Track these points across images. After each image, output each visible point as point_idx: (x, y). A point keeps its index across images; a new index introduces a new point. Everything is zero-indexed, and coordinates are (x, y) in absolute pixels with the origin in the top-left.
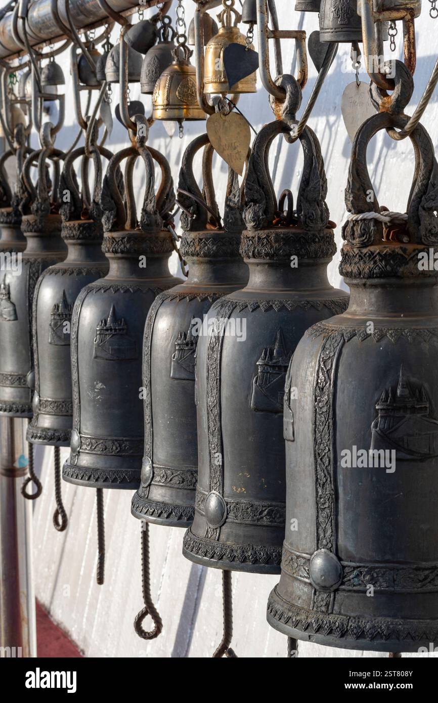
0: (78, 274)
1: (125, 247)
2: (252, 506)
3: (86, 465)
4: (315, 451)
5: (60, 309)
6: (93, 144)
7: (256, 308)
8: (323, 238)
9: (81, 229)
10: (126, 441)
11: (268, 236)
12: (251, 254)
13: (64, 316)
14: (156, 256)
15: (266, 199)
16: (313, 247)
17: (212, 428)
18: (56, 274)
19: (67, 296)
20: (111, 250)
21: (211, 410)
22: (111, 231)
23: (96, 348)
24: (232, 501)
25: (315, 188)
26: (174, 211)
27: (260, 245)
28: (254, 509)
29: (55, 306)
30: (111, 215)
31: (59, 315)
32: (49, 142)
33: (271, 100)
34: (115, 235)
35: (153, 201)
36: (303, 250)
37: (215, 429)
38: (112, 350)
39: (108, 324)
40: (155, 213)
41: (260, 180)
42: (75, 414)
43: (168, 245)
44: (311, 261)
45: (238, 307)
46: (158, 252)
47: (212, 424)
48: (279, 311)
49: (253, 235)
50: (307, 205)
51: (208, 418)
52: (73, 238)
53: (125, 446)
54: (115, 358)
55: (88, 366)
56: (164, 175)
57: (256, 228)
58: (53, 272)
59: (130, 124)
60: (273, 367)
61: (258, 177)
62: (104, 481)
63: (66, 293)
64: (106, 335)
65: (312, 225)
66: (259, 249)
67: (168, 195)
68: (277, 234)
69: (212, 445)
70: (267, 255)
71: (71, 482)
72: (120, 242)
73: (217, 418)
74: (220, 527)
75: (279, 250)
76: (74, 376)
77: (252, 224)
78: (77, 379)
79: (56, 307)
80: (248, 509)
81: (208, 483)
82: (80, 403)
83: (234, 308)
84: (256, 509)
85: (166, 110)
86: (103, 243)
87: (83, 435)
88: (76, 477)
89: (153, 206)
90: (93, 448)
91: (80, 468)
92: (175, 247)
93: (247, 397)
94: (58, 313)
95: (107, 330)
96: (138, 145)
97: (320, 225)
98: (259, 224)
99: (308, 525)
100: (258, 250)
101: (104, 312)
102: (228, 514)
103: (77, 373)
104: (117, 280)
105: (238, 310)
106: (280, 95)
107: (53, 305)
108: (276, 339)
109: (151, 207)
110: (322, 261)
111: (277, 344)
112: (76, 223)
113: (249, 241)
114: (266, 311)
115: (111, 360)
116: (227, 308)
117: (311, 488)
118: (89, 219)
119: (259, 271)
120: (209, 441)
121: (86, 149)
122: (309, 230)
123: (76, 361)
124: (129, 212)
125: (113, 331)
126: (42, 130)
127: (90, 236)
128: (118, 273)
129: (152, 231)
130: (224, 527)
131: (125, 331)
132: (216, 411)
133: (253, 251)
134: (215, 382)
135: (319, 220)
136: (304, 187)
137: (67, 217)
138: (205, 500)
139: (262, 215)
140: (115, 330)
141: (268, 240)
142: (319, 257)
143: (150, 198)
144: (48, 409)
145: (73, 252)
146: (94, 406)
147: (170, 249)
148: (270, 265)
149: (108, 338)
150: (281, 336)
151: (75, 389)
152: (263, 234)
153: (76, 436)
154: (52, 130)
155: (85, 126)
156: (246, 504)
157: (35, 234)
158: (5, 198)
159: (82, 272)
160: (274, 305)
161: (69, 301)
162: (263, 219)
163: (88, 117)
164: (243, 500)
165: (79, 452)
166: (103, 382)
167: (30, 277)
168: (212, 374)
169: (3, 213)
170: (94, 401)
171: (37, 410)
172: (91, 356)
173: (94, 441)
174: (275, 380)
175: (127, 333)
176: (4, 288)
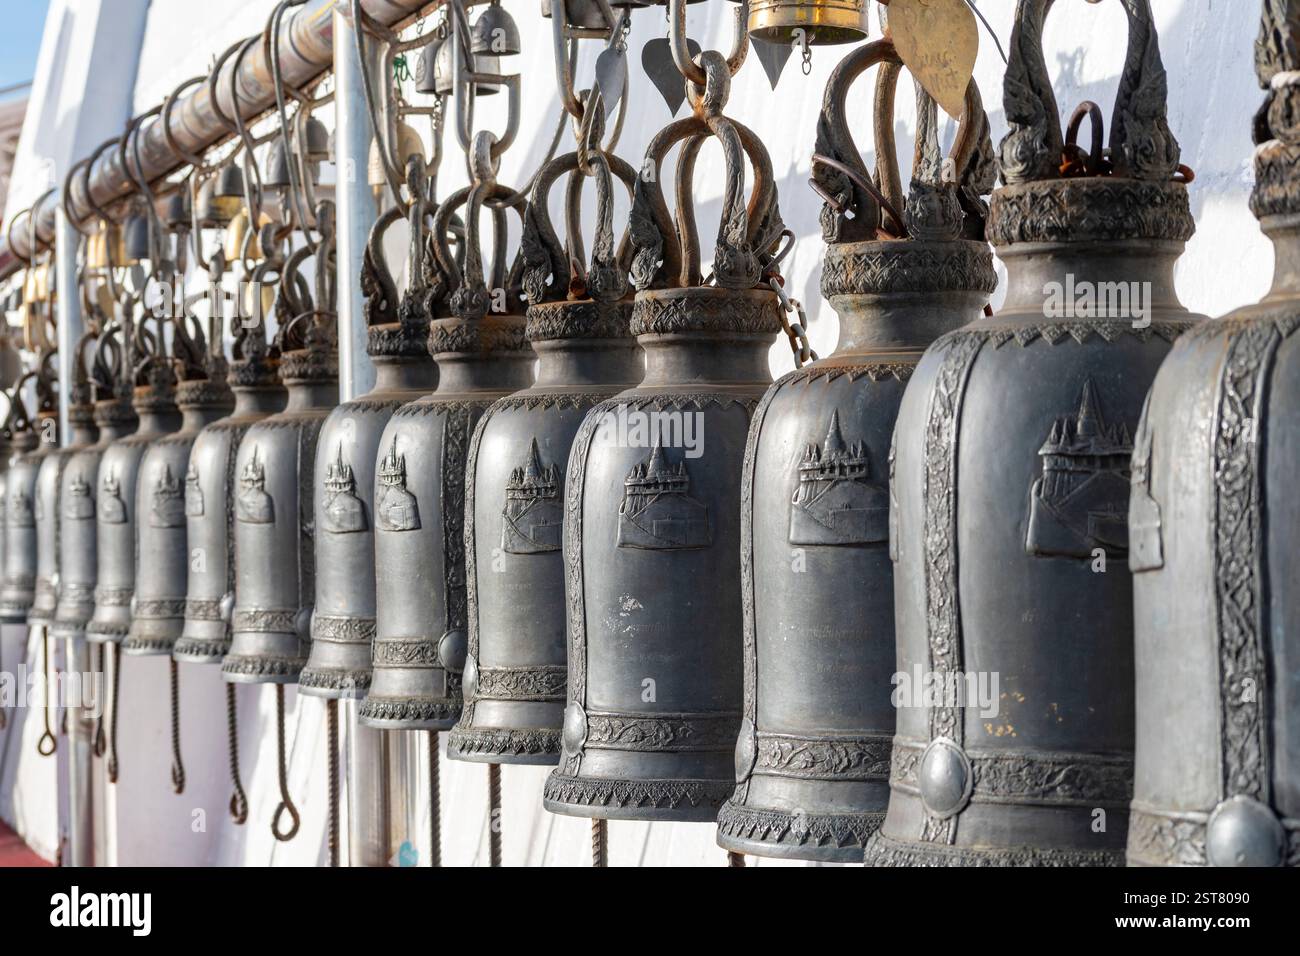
0: (563, 407)
1: (682, 317)
2: (1031, 763)
3: (600, 775)
4: (1217, 579)
5: (525, 478)
6: (593, 147)
7: (1034, 338)
8: (1170, 197)
9: (569, 316)
10: (687, 719)
11: (1053, 194)
12: (1015, 232)
13: (535, 492)
14: (747, 337)
15: (1047, 118)
16: (1151, 214)
17: (937, 601)
18: (516, 408)
19: (541, 451)
20: (652, 327)
21: (935, 563)
22: (651, 287)
23: (622, 525)
24: (985, 756)
25: (1154, 89)
26: (778, 253)
27: (1037, 211)
28: (1035, 770)
29: (515, 471)
30: (652, 255)
31: (524, 490)
32: (487, 169)
34: (661, 294)
35: (741, 223)
36: (1130, 219)
37: (944, 602)
38: (658, 526)
39: (649, 473)
40: (744, 249)
41: (1034, 76)
42: (575, 670)
43: (770, 317)
44: (1146, 245)
45: (993, 340)
46: (751, 331)
47: (936, 592)
48: (1085, 341)
49: (1021, 192)
50: (1138, 124)
51: (928, 579)
52: (550, 335)
53: (685, 731)
54: (665, 544)
55: (604, 565)
56: (759, 177)
57: (1027, 176)
58: (510, 405)
59: (692, 70)
60: (1076, 458)
61: (1029, 69)
62: (640, 805)
63: (539, 445)
64: (646, 496)
65: (1147, 167)
66: (1035, 220)
67: (766, 218)
68: (1073, 186)
69: (936, 637)
70: (1052, 230)
71: (567, 812)
72: (672, 308)
73: (950, 578)
74: (958, 814)
75: (1080, 218)
76: (573, 590)
77: (1020, 167)
78: (580, 594)
79: (518, 474)
80: (1020, 770)
81: (926, 723)
82: (586, 645)
83: (983, 344)
84: (1040, 770)
85: (773, 8)
86: (634, 317)
87: (593, 713)
88: (579, 801)
89: (742, 233)
90: (617, 736)
91: (586, 781)
92: (783, 323)
93: (1018, 527)
94: (521, 486)
95: (648, 486)
96: (708, 112)
97: (1164, 167)
98: (1034, 166)
99: (1200, 748)
100: (1032, 222)
101: (641, 451)
102: (974, 785)
103: (580, 581)
104: (664, 389)
105: (993, 343)
107: (512, 470)
108: (1080, 399)
109: (736, 235)
110: (1167, 246)
111: (1083, 410)
112: (559, 305)
113: (1011, 205)
114: (1056, 342)
115: (653, 549)
116: (967, 343)
117: (1206, 664)
118: (585, 296)
119: (1032, 271)
120: (930, 631)
121: (579, 155)
122: (1142, 179)
123: (578, 556)
124: (684, 254)
125: (661, 488)
126: (474, 146)
127: (587, 330)
128: (667, 375)
129: (740, 286)
130: (965, 814)
131: (685, 487)
132: (947, 563)
133: (1022, 225)
134: (945, 499)
135: (1163, 157)
136: (1128, 90)
137: (539, 293)
138: (917, 760)
139: (1041, 147)
140: (665, 485)
141: (1054, 201)
142: (1163, 238)
143: (734, 217)
144: (498, 688)
145: (551, 365)
146: (618, 649)
147: (773, 326)
148: (1058, 255)
149: (649, 502)
150: (1091, 393)
151: (574, 617)
152: (1042, 187)
153: (574, 721)
154: (493, 146)
155: (578, 109)
156: (1017, 760)
157: (458, 355)
158: (383, 305)
159: (570, 403)
160: (1072, 332)
161: (546, 460)
162: (1043, 155)
163: (584, 93)
164: (1009, 753)
165: (584, 749)
166: (638, 595)
167: (448, 440)
168: (937, 485)
169: (380, 333)
170: (618, 637)
171: (473, 693)
172: (612, 541)
173: (616, 723)
174: (1080, 487)
175: (689, 491)
176: (394, 465)
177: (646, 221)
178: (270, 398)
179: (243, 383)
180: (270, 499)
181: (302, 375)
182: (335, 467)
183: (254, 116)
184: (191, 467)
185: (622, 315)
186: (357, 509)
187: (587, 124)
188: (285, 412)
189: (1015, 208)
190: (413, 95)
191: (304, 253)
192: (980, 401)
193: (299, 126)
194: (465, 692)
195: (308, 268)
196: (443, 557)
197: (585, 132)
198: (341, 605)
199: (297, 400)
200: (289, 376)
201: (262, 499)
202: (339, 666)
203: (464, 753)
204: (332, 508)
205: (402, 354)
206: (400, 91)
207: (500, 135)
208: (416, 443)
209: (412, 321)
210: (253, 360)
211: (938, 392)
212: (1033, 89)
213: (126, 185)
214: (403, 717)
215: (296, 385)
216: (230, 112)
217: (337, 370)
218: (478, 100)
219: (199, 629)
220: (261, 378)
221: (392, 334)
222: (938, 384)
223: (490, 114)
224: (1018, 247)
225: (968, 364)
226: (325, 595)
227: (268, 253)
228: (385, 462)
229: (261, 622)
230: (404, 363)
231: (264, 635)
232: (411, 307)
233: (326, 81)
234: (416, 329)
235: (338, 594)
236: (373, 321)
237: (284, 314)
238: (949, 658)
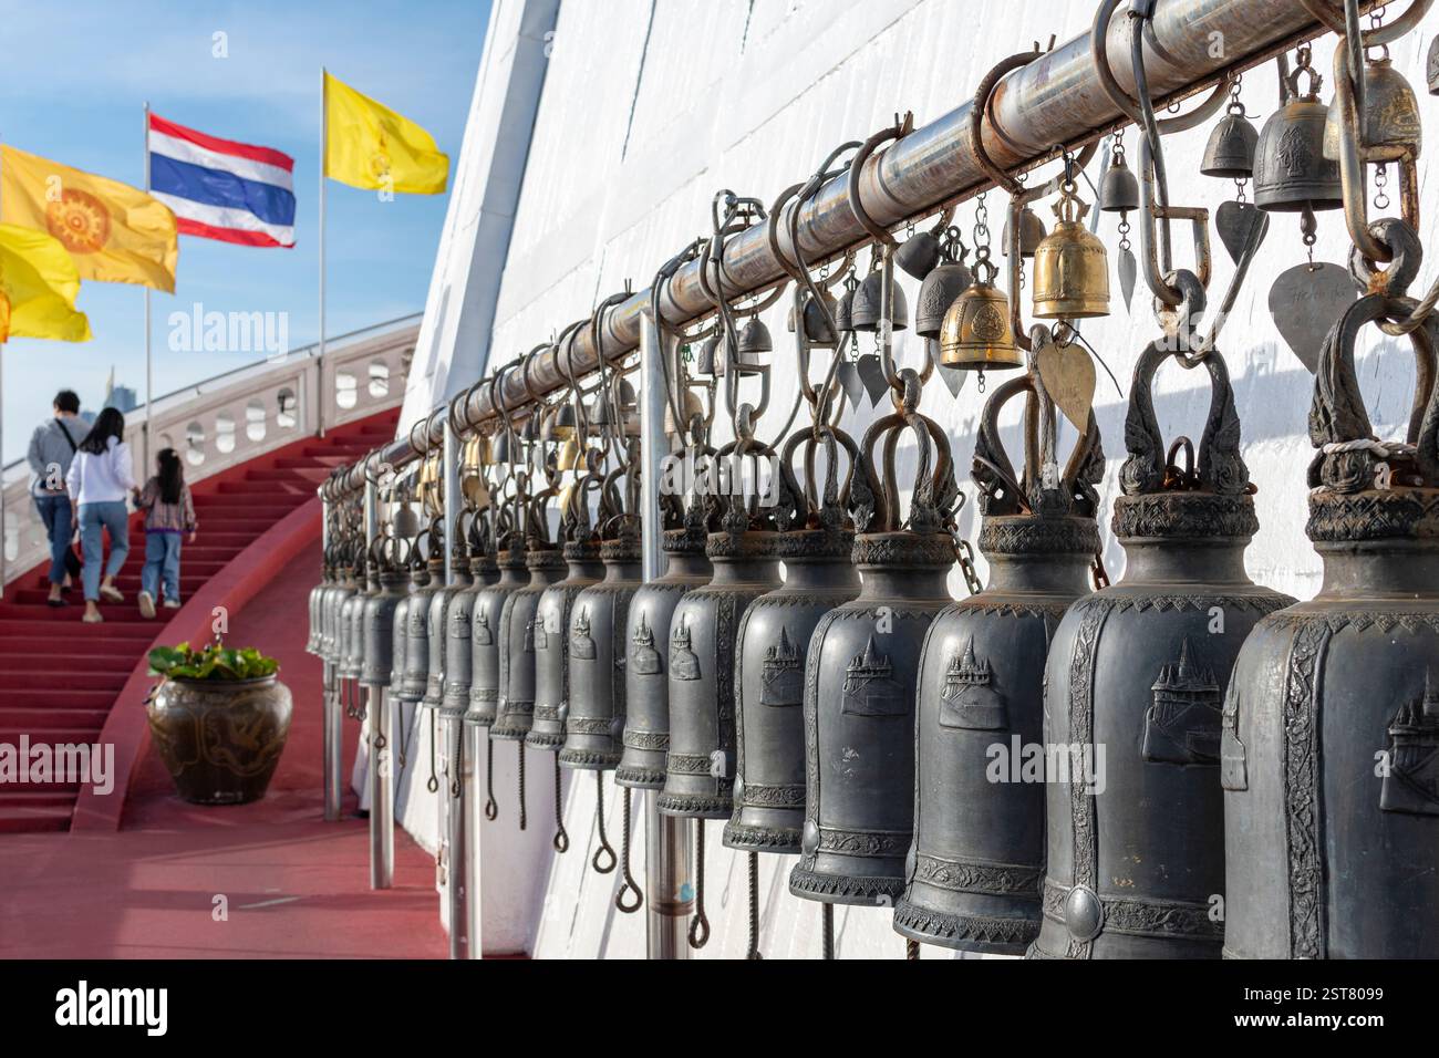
0: (803, 605)
1: (887, 554)
3: (828, 872)
4: (1286, 803)
5: (777, 654)
6: (823, 424)
8: (1242, 505)
10: (889, 835)
11: (1160, 504)
12: (1133, 529)
13: (784, 664)
14: (933, 567)
15: (1154, 447)
16: (1229, 519)
17: (1078, 789)
18: (770, 605)
19: (788, 635)
20: (866, 559)
22: (866, 532)
23: (845, 699)
24: (1112, 900)
25: (1231, 432)
26: (954, 508)
27: (1149, 515)
28: (1148, 911)
29: (770, 649)
30: (867, 508)
31: (776, 662)
32: (747, 430)
33: (1158, 308)
34: (873, 537)
35: (928, 488)
36: (1215, 523)
38: (870, 700)
39: (864, 663)
40: (930, 506)
41: (1146, 420)
42: (811, 797)
43: (948, 553)
44: (1226, 540)
45: (1118, 606)
46: (934, 563)
48: (1184, 610)
49: (1137, 501)
50: (1219, 455)
52: (791, 554)
53: (887, 843)
54: (875, 713)
55: (832, 726)
56: (941, 455)
57: (1141, 490)
58: (766, 601)
59: (895, 381)
60: (1178, 693)
61: (1143, 416)
62: (856, 894)
64: (861, 679)
65: (1226, 486)
66: (1147, 522)
67: (946, 483)
68: (1174, 499)
69: (1077, 814)
70: (1160, 529)
71: (806, 897)
72: (881, 547)
74: (1093, 940)
75: (1179, 521)
76: (810, 741)
77: (1136, 485)
78: (815, 744)
79: (772, 651)
80: (1138, 911)
81: (1070, 873)
82: (819, 780)
83: (1111, 608)
84: (1152, 912)
85: (956, 350)
86: (854, 550)
87: (824, 828)
88: (814, 890)
90: (840, 845)
91: (819, 876)
92: (957, 556)
93: (1137, 740)
94: (774, 660)
95: (863, 672)
96: (906, 411)
97: (1238, 486)
98: (1147, 484)
99: (1275, 921)
100: (1145, 523)
101: (859, 646)
102: (1105, 920)
103: (815, 735)
105: (1118, 608)
106: (1172, 298)
107: (767, 648)
108: (1181, 651)
109: (925, 497)
110: (1240, 540)
111: (1183, 659)
112: (800, 533)
113: (1130, 509)
114: (1163, 610)
115: (867, 716)
116: (1099, 608)
117: (1279, 862)
118: (818, 527)
119: (1144, 556)
120: (1073, 809)
121: (814, 429)
122: (1222, 494)
123: (814, 718)
124: (889, 508)
125: (872, 673)
126: (738, 414)
127: (819, 551)
128: (875, 593)
129: (928, 532)
130: (1098, 941)
131: (889, 673)
133: (1138, 525)
134: (1084, 718)
135: (1238, 479)
136: (1213, 431)
138: (1064, 899)
139: (1152, 471)
140: (875, 672)
141: (1160, 508)
142: (1237, 535)
143: (923, 485)
144: (759, 799)
146: (841, 784)
147: (951, 559)
148: (1163, 546)
149: (864, 683)
150: (1188, 647)
151: (811, 760)
152: (1153, 498)
153: (811, 830)
154: (751, 413)
155: (813, 398)
156: (1135, 904)
157: (727, 558)
158: (674, 517)
159: (808, 602)
160: (1174, 603)
161: (791, 641)
162: (1153, 476)
163: (818, 387)
164: (1130, 899)
165: (817, 852)
166: (855, 747)
167: (719, 617)
168: (1078, 707)
169: (671, 536)
170: (842, 775)
171: (741, 801)
172: (838, 711)
173: (840, 835)
174: (1181, 714)
175: (892, 676)
176: (682, 634)
177: (864, 486)
178: (593, 569)
179: (574, 558)
180: (593, 643)
181: (615, 558)
182: (640, 628)
183: (584, 374)
184: (538, 614)
185: (844, 540)
186: (655, 658)
187: (820, 409)
188: (604, 582)
189: (1133, 512)
190: (693, 369)
191: (618, 474)
192: (1109, 647)
193: (614, 385)
194: (735, 800)
195: (621, 483)
196: (716, 699)
197: (819, 415)
198: (643, 723)
199: (612, 575)
200: (607, 558)
201: (589, 642)
202: (641, 765)
203: (735, 843)
204: (637, 658)
205: (687, 550)
206: (686, 369)
207: (756, 405)
208: (698, 619)
209: (693, 528)
210: (581, 542)
211: (1079, 642)
212: (1146, 430)
213: (492, 411)
214: (688, 809)
215: (611, 564)
216: (566, 370)
217: (641, 554)
218: (741, 380)
219: (542, 726)
220: (586, 554)
221: (680, 537)
222: (1079, 636)
223: (749, 390)
224: (1134, 539)
225: (1101, 623)
226: (633, 716)
227: (591, 468)
228: (676, 631)
229: (587, 727)
230: (688, 557)
231: (587, 737)
232: (693, 519)
233: (634, 356)
234: (696, 534)
235: (642, 716)
236: (666, 529)
237: (604, 514)
238: (1087, 829)
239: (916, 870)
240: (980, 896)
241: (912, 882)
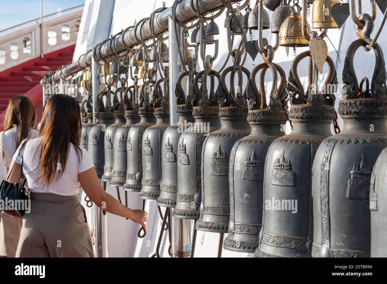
1: (260, 118)
2: (347, 253)
3: (238, 240)
5: (217, 155)
6: (238, 65)
7: (349, 142)
8: (386, 104)
9: (230, 111)
10: (261, 226)
11: (355, 103)
12: (345, 113)
13: (220, 159)
14: (278, 123)
15: (354, 82)
16: (381, 108)
17: (324, 210)
18: (215, 136)
20: (252, 120)
21: (323, 199)
22: (252, 109)
23: (244, 174)
24: (336, 250)
25: (382, 76)
26: (287, 99)
27: (351, 107)
28: (348, 255)
29: (215, 153)
30: (253, 101)
32: (209, 66)
33: (356, 28)
34: (255, 111)
35: (276, 93)
36: (376, 110)
37: (325, 210)
38: (253, 175)
39: (251, 160)
40: (277, 99)
41: (351, 71)
42: (231, 211)
43: (284, 117)
44: (380, 116)
45: (339, 142)
46: (279, 121)
47: (323, 207)
48: (363, 143)
49: (347, 102)
50: (378, 85)
51: (321, 204)
52: (225, 116)
53: (260, 229)
54: (255, 179)
55: (239, 184)
56: (282, 79)
57: (348, 98)
58: (213, 135)
59: (263, 50)
60: (360, 174)
61: (349, 70)
62: (248, 249)
63: (221, 147)
64: (250, 166)
65: (380, 96)
66: (350, 110)
67: (284, 90)
68: (360, 101)
69: (323, 219)
70: (355, 112)
71: (229, 250)
72: (258, 115)
73: (327, 204)
75: (362, 110)
76: (231, 190)
77: (347, 95)
78: (233, 191)
80: (345, 254)
81: (321, 241)
82: (234, 205)
83: (336, 142)
84: (350, 255)
85: (286, 39)
86: (248, 117)
87: (236, 223)
88: (232, 247)
89: (277, 95)
90: (242, 230)
91: (234, 242)
92: (288, 119)
93: (345, 191)
94: (216, 158)
95: (251, 164)
96: (268, 62)
97: (385, 96)
98: (350, 96)
100: (349, 110)
101: (249, 154)
103: (233, 188)
104: (255, 137)
105: (339, 143)
106: (361, 25)
108: (361, 159)
109: (275, 96)
111: (362, 162)
112: (227, 108)
113: (344, 105)
114: (355, 143)
115: (252, 181)
116: (332, 142)
118: (234, 106)
119: (350, 123)
120: (322, 217)
121: (234, 67)
122: (379, 99)
123: (232, 182)
124: (262, 99)
125: (254, 164)
126: (205, 60)
127: (235, 115)
128: (256, 133)
129: (276, 109)
131: (261, 164)
132: (326, 200)
133: (347, 111)
134: (326, 183)
135: (384, 94)
136: (376, 75)
137: (222, 105)
138: (318, 250)
139: (352, 91)
140: (255, 164)
141: (355, 105)
142: (384, 114)
143: (274, 91)
144: (209, 211)
145: (225, 124)
146: (243, 207)
147: (285, 120)
148: (357, 119)
149: (251, 168)
150: (364, 157)
151: (231, 197)
152: (352, 101)
153: (231, 225)
154: (211, 59)
155: (234, 54)
156: (344, 252)
157: (201, 117)
158: (181, 99)
159: (230, 135)
160: (359, 140)
161: (223, 151)
162: (352, 93)
163: (236, 50)
164: (342, 250)
165: (234, 233)
166: (248, 193)
167: (197, 141)
168: (324, 179)
169: (180, 107)
170: (243, 204)
171: (202, 212)
172: (241, 178)
173: (242, 226)
174: (361, 182)
175: (262, 166)
176: (183, 147)
177: (251, 91)
178: (151, 119)
179: (142, 114)
180: (151, 149)
181: (160, 115)
182: (167, 144)
183: (147, 39)
185: (244, 111)
186: (173, 156)
187: (236, 59)
188: (156, 125)
189: (345, 106)
190: (189, 40)
191: (160, 81)
192: (335, 157)
193: (158, 44)
194: (200, 211)
195: (162, 84)
196: (196, 172)
197: (235, 61)
198: (169, 181)
199: (159, 121)
200: (156, 115)
202: (168, 198)
203: (200, 228)
204: (166, 155)
205: (187, 113)
206: (186, 40)
207: (213, 56)
208: (189, 141)
209: (189, 104)
210: (145, 108)
211: (324, 155)
212: (350, 75)
213: (111, 53)
214: (184, 215)
215: (158, 117)
216: (140, 38)
217: (169, 114)
218: (207, 45)
219: (130, 182)
220: (147, 113)
221: (183, 108)
222: (324, 153)
223: (210, 50)
224: (346, 116)
225: (332, 148)
226: (164, 179)
227: (150, 78)
228: (180, 146)
229: (150, 183)
230: (187, 116)
231: (150, 186)
232: (189, 100)
233: (167, 33)
234: (190, 107)
235: (168, 178)
236: (178, 104)
237: (155, 98)
238: (327, 224)
239: (262, 238)
240: (285, 248)
241: (261, 243)
